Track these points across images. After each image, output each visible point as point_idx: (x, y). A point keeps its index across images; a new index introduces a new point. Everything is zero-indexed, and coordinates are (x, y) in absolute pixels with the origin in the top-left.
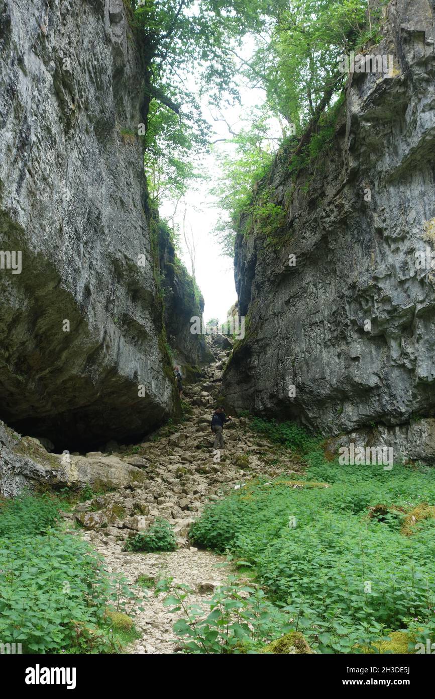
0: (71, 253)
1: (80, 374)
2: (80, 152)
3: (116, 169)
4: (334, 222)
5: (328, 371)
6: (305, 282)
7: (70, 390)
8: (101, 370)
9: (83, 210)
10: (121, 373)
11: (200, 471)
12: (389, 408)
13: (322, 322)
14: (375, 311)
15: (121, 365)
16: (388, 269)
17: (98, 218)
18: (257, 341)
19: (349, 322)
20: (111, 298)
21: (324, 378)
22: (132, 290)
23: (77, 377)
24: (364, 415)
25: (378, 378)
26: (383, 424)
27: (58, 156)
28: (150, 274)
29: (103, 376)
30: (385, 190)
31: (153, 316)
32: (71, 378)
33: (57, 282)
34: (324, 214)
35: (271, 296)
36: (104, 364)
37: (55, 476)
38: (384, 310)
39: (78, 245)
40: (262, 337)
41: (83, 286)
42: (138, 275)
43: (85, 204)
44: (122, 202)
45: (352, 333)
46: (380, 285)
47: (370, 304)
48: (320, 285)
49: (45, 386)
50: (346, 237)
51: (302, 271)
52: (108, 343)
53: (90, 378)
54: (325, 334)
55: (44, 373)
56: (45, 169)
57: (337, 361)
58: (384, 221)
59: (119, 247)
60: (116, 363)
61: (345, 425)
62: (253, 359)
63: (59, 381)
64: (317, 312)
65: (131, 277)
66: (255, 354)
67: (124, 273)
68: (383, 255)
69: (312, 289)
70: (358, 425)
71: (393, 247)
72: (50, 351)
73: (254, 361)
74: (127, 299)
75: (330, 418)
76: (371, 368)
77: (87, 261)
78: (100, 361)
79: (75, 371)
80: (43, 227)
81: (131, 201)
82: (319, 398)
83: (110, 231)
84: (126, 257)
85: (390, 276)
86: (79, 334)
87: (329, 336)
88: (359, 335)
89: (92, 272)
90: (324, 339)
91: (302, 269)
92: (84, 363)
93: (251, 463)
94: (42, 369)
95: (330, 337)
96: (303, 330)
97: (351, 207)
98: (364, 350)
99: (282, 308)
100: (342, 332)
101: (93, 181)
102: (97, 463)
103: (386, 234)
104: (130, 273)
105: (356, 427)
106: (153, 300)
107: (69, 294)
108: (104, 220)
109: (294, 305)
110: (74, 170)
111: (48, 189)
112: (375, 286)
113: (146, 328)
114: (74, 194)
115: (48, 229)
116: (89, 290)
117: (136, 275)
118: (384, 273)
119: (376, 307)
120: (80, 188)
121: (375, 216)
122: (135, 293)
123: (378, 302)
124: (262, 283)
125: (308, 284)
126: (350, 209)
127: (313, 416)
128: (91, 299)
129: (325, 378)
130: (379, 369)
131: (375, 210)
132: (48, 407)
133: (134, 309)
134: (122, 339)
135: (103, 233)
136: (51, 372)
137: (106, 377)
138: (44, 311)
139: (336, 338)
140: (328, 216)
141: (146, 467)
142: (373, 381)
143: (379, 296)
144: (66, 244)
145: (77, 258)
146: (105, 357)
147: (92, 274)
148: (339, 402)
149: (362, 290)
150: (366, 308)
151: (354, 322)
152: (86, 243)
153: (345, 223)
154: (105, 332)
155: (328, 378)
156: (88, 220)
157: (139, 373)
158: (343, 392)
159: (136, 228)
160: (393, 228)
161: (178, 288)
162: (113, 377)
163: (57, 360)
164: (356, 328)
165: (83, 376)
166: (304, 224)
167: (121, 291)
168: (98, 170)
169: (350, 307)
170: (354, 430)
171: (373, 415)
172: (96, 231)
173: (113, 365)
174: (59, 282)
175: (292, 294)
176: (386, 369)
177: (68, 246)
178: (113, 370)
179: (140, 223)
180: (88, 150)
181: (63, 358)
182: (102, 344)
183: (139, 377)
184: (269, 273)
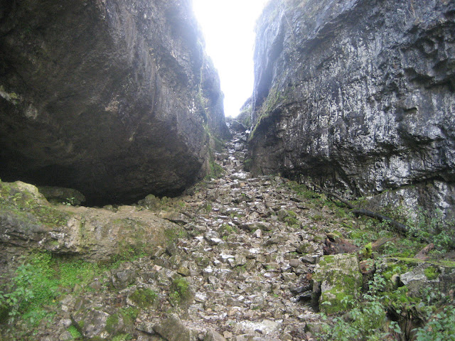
5: (373, 126)
6: (341, 43)
13: (364, 78)
18: (287, 106)
21: (367, 134)
24: (416, 170)
25: (440, 130)
26: (441, 180)
40: (291, 102)
45: (407, 83)
48: (361, 43)
51: (337, 34)
54: (367, 90)
57: (384, 116)
61: (391, 181)
62: (282, 123)
64: (358, 69)
66: (284, 118)
69: (349, 48)
70: (409, 181)
73: (283, 125)
76: (431, 119)
82: (360, 154)
87: (373, 91)
88: (416, 85)
90: (367, 95)
95: (375, 91)
96: (339, 89)
98: (422, 101)
99: (313, 74)
100: (392, 84)
105: (406, 182)
109: (328, 68)
125: (344, 45)
127: (350, 173)
130: (442, 119)
134: (159, 78)
139: (383, 92)
141: (184, 223)
142: (434, 133)
148: (384, 158)
150: (430, 52)
151: (410, 71)
155: (372, 134)
158: (391, 147)
164: (413, 77)
169: (405, 56)
170: (403, 186)
171: (430, 169)
175: (325, 58)
176: (451, 119)
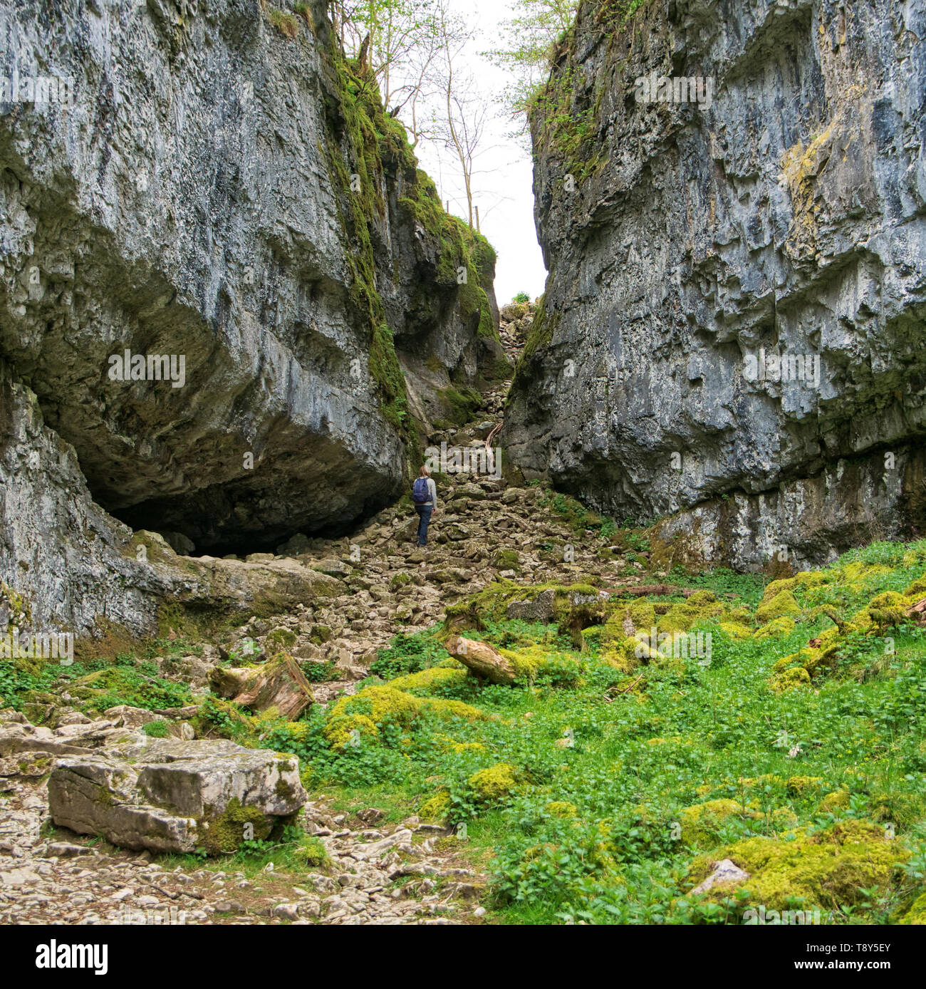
0: (191, 247)
1: (224, 427)
2: (197, 83)
3: (265, 86)
4: (656, 142)
5: (658, 403)
6: (624, 243)
7: (211, 454)
8: (260, 419)
9: (208, 174)
10: (297, 421)
11: (435, 579)
12: (747, 464)
13: (648, 316)
14: (719, 300)
15: (297, 408)
16: (735, 229)
17: (235, 179)
18: (552, 349)
19: (685, 319)
20: (270, 301)
21: (652, 416)
22: (309, 281)
23: (220, 432)
24: (712, 477)
25: (730, 414)
26: (741, 491)
27: (160, 105)
28: (339, 251)
29: (265, 428)
30: (725, 94)
31: (352, 318)
32: (211, 435)
33: (170, 295)
34: (643, 127)
35: (573, 267)
36: (265, 410)
37: (189, 590)
38: (731, 300)
39: (203, 232)
40: (560, 341)
41: (215, 292)
42: (316, 258)
43: (211, 163)
44: (279, 138)
45: (690, 337)
46: (724, 257)
47: (712, 289)
48: (646, 250)
49: (171, 450)
50: (677, 169)
51: (619, 224)
52: (268, 374)
53: (242, 433)
54: (653, 338)
55: (165, 429)
56: (139, 136)
57: (671, 385)
58: (725, 147)
59: (277, 215)
60: (285, 405)
61: (685, 495)
62: (547, 382)
63: (191, 442)
64: (640, 299)
65: (304, 260)
66: (549, 372)
67: (291, 256)
68: (726, 204)
69: (634, 256)
70: (707, 495)
71: (740, 191)
72: (172, 395)
73: (548, 386)
74: (301, 298)
75: (664, 483)
76: (720, 397)
77: (220, 251)
78: (258, 405)
79: (214, 424)
80: (142, 222)
81: (296, 133)
82: (645, 449)
83: (259, 193)
84: (291, 230)
85: (738, 240)
86: (217, 367)
87: (658, 342)
88: (700, 341)
89: (232, 266)
90: (651, 347)
91: (618, 220)
92: (230, 410)
93: (523, 564)
94: (161, 424)
95: (660, 343)
96: (621, 332)
97: (681, 118)
98: (708, 367)
99: (592, 290)
100: (675, 334)
101: (224, 119)
102: (258, 570)
103: (728, 170)
104: (302, 254)
105: (703, 497)
106: (348, 294)
107: (192, 310)
108: (246, 178)
109: (608, 285)
110: (189, 117)
111: (146, 161)
112: (717, 258)
113: (338, 343)
114: (190, 154)
115: (149, 223)
116: (228, 296)
117: (312, 257)
118: (729, 236)
119: (720, 294)
120: (201, 141)
121: (713, 136)
122: (314, 286)
123: (723, 286)
124: (559, 243)
125: (628, 247)
126: (679, 122)
127: (639, 480)
128: (233, 310)
129: (654, 415)
130: (731, 398)
131: (712, 127)
132: (178, 482)
133: (315, 313)
134: (296, 365)
135: (247, 199)
136: (176, 428)
137: (270, 430)
138: (156, 336)
139: (669, 345)
140: (649, 131)
141: (345, 575)
142: (724, 418)
143: (724, 275)
144: (182, 238)
145: (203, 253)
146: (264, 398)
147: (230, 269)
149: (700, 266)
150: (707, 295)
151: (691, 318)
152: (216, 225)
153: (674, 145)
154: (262, 359)
155: (658, 415)
156: (218, 186)
157: (330, 419)
158: (681, 438)
159: (307, 179)
160: (738, 160)
161: (423, 245)
162: (283, 429)
163: (183, 409)
164: (695, 328)
165: (229, 431)
166: (619, 139)
167: (288, 287)
168: (232, 98)
169: (685, 293)
170: (700, 503)
171: (726, 476)
172: (233, 199)
173: (280, 409)
174: (174, 295)
175: (605, 266)
176: (740, 399)
177: (184, 237)
178: (282, 418)
179: (314, 169)
180: (212, 74)
181: (194, 404)
182: (258, 379)
183: (330, 426)
184: (568, 224)
